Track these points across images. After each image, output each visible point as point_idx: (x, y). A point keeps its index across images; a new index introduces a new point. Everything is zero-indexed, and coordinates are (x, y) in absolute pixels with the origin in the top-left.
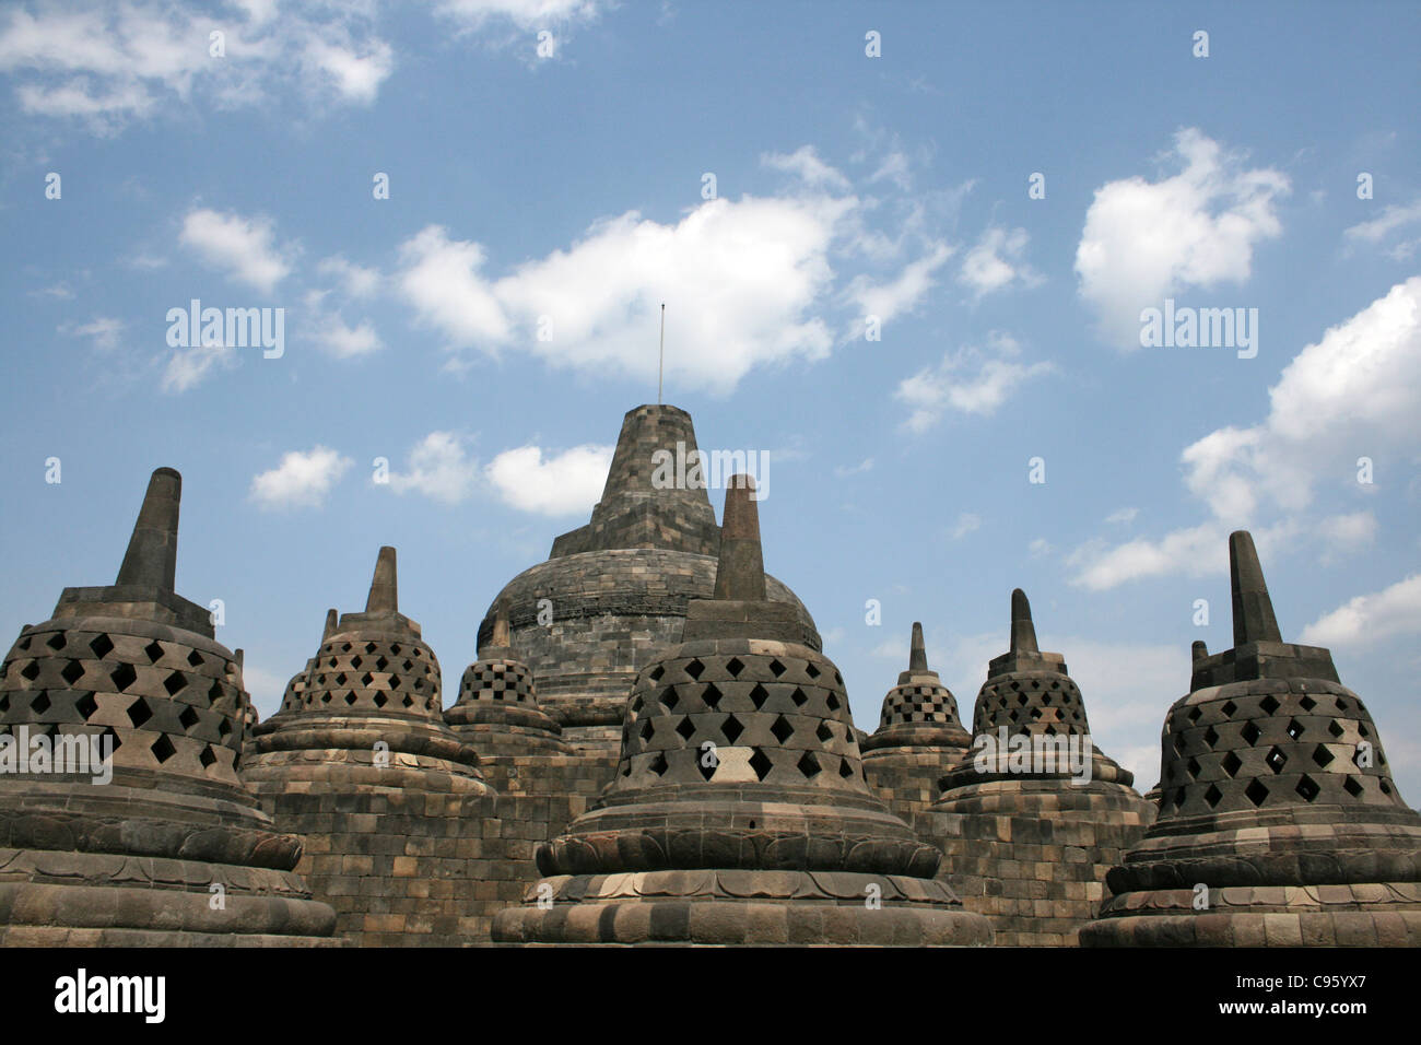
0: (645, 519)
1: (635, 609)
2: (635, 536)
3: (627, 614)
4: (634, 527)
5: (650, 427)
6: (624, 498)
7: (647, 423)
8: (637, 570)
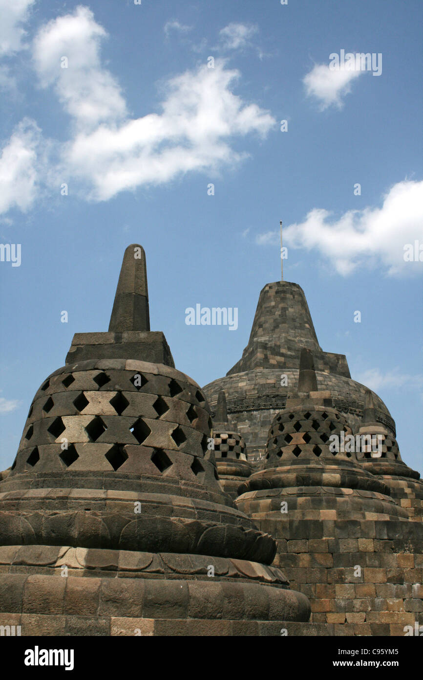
0: (257, 353)
1: (238, 408)
2: (253, 364)
3: (235, 412)
4: (253, 359)
5: (270, 297)
6: (254, 342)
7: (269, 294)
8: (241, 384)
